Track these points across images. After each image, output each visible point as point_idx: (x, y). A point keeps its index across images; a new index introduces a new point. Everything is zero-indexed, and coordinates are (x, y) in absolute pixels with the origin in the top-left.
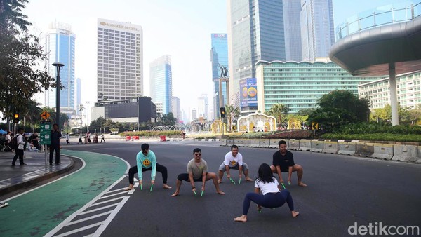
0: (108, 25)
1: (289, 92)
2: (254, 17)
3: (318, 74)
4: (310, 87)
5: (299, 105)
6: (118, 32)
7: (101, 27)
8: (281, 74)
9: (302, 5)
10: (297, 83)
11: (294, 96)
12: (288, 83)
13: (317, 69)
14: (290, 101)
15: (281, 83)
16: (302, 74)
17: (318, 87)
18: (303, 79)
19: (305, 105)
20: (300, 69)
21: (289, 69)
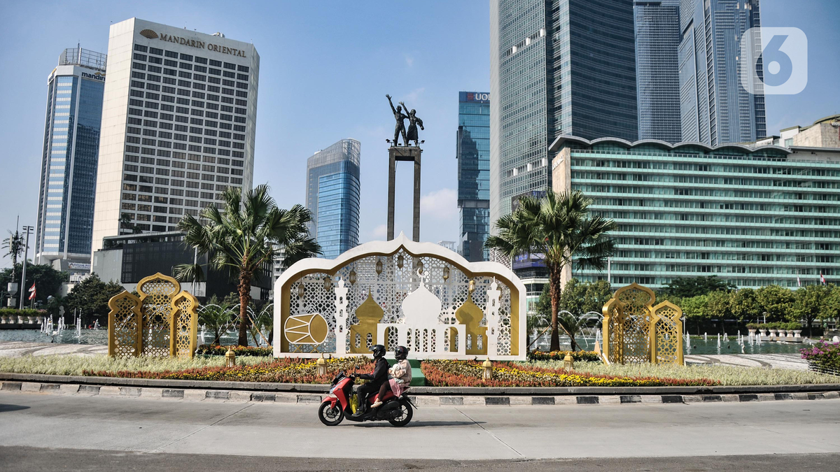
0: (164, 38)
1: (642, 227)
2: (556, 36)
3: (727, 180)
4: (703, 216)
5: (671, 266)
6: (189, 58)
7: (144, 42)
8: (623, 176)
9: (683, 29)
10: (667, 202)
11: (659, 241)
12: (642, 202)
13: (725, 166)
14: (645, 253)
15: (621, 201)
16: (682, 178)
17: (727, 216)
18: (687, 191)
19: (688, 267)
20: (676, 164)
21: (645, 164)
